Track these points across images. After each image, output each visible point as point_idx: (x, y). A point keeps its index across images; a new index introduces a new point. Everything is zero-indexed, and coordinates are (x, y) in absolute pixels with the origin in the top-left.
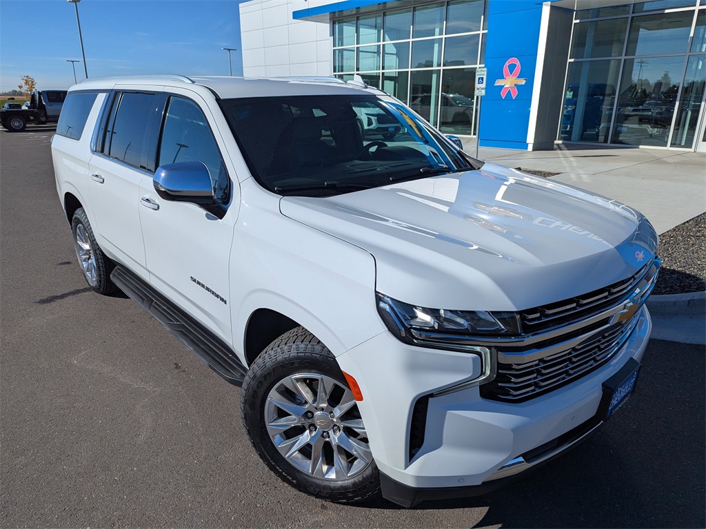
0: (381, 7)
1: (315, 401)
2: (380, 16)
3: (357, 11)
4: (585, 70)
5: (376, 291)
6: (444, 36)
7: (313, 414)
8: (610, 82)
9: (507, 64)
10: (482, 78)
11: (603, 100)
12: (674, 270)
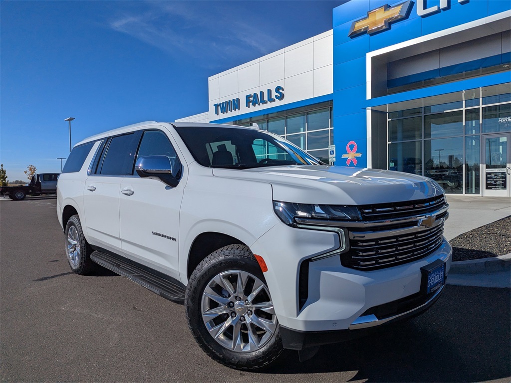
0: (266, 117)
1: (235, 292)
2: (264, 123)
3: (251, 120)
4: (400, 148)
5: (273, 201)
6: (306, 132)
7: (234, 304)
8: (417, 157)
9: (348, 145)
10: (333, 151)
11: (415, 167)
12: (474, 250)
